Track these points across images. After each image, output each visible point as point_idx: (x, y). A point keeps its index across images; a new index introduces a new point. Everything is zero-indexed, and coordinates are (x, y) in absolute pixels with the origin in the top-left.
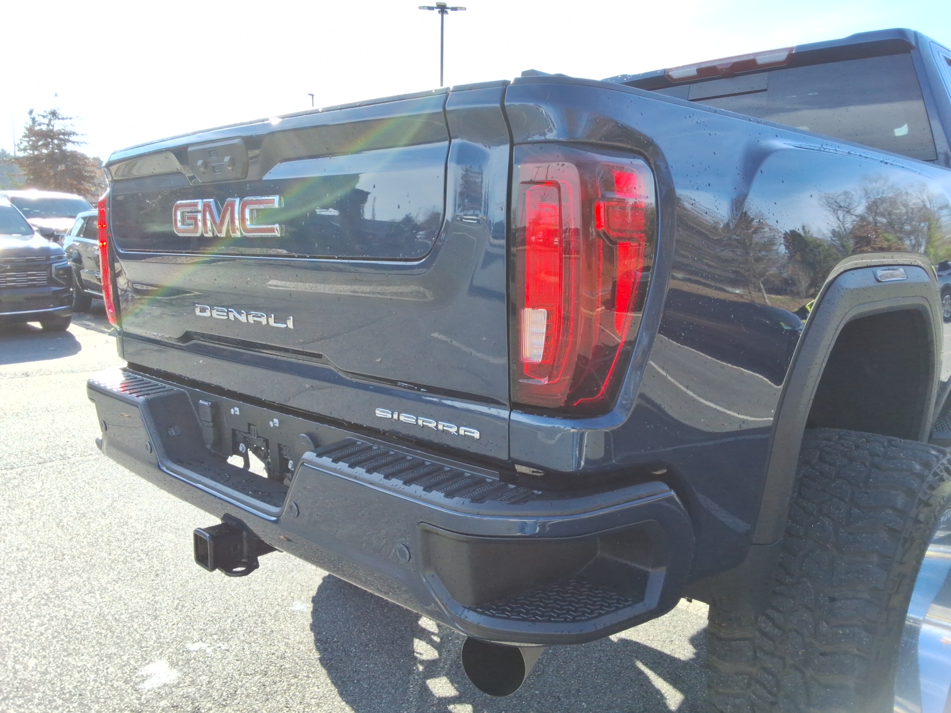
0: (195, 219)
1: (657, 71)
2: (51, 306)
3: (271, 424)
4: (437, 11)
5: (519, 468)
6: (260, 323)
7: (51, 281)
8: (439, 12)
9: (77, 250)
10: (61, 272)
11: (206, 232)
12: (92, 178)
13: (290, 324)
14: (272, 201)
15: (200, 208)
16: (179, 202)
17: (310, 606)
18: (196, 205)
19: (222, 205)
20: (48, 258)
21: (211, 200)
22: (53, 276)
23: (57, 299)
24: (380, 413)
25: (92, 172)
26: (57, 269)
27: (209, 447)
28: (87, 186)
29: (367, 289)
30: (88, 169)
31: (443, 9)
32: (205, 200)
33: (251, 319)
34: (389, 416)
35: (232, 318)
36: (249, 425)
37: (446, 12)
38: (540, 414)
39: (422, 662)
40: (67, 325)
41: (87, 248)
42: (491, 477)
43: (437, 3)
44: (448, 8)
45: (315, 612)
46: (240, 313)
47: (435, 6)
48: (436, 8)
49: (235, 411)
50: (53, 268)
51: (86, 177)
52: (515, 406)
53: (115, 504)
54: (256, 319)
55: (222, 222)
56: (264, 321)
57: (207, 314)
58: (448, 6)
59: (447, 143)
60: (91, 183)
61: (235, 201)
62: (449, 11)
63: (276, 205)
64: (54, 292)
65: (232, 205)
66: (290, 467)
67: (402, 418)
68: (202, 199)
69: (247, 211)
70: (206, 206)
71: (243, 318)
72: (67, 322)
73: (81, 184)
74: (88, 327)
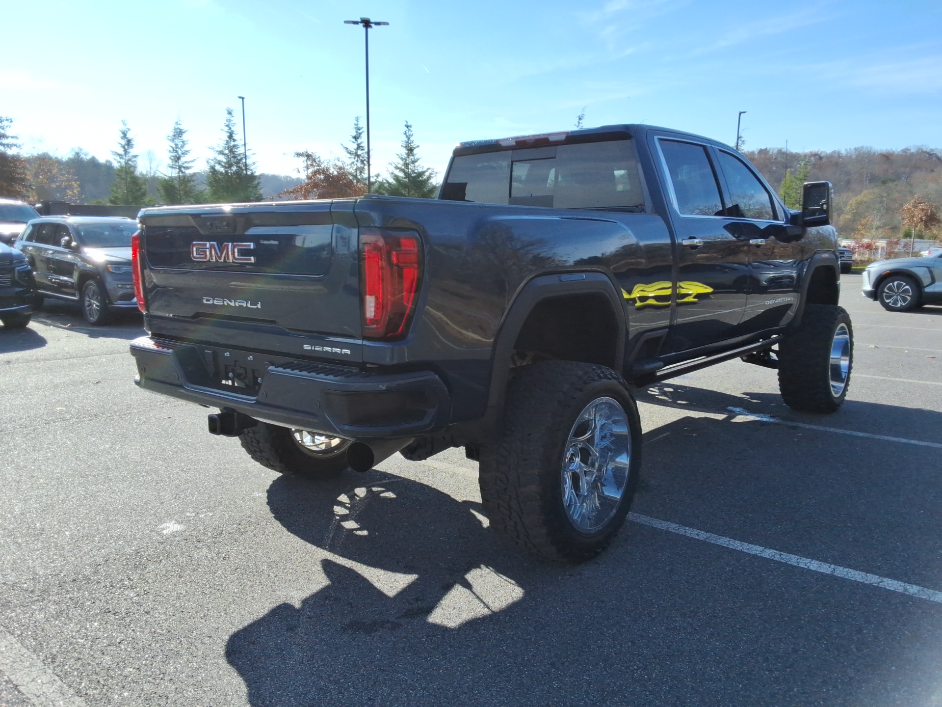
0: (205, 252)
1: (492, 141)
2: (15, 305)
3: (249, 358)
4: (361, 25)
5: (368, 365)
6: (242, 306)
7: (15, 283)
8: (364, 26)
9: (31, 254)
10: (24, 274)
11: (212, 259)
12: (23, 180)
13: (259, 306)
14: (250, 246)
15: (208, 246)
16: (194, 243)
17: (266, 495)
18: (206, 245)
19: (221, 246)
20: (11, 263)
21: (215, 243)
22: (16, 278)
23: (20, 299)
24: (307, 347)
25: (22, 174)
26: (19, 272)
27: (211, 376)
28: (18, 188)
29: (300, 288)
30: (19, 171)
31: (367, 23)
32: (211, 243)
33: (237, 305)
34: (310, 348)
35: (226, 304)
36: (235, 361)
37: (371, 27)
38: (375, 341)
39: (338, 515)
40: (27, 322)
41: (41, 252)
42: (356, 370)
43: (361, 18)
44: (372, 23)
45: (268, 497)
46: (231, 301)
47: (360, 20)
48: (361, 22)
49: (227, 354)
50: (16, 271)
51: (18, 179)
52: (364, 338)
53: (114, 446)
54: (240, 304)
55: (222, 254)
56: (245, 305)
57: (211, 302)
58: (372, 20)
59: (332, 225)
60: (22, 185)
61: (228, 245)
62: (373, 25)
63: (252, 247)
64: (17, 293)
65: (227, 246)
66: (259, 381)
67: (316, 349)
68: (209, 242)
69: (236, 250)
70: (212, 246)
71: (232, 304)
72: (27, 319)
73: (12, 186)
74: (46, 324)
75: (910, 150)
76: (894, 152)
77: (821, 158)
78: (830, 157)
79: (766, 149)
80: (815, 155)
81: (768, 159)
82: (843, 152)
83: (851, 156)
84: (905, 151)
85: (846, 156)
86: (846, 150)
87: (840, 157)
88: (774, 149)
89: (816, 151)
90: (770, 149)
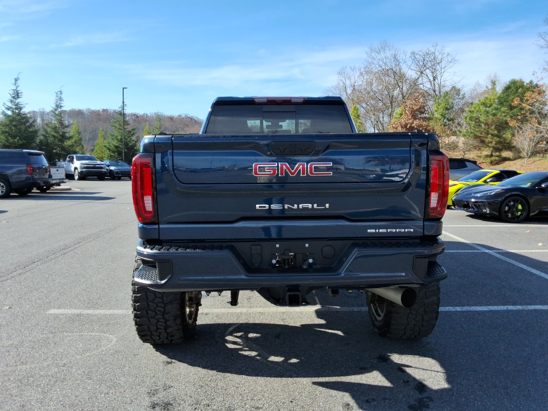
6: (307, 208)
11: (282, 175)
14: (330, 164)
15: (277, 165)
24: (371, 231)
33: (301, 207)
34: (374, 231)
36: (285, 250)
42: (418, 241)
46: (293, 206)
54: (304, 207)
55: (295, 171)
56: (310, 207)
57: (266, 208)
65: (303, 165)
67: (381, 231)
70: (283, 165)
75: (181, 116)
76: (174, 116)
77: (138, 117)
78: (142, 116)
79: (107, 109)
80: (135, 115)
81: (108, 115)
82: (149, 114)
83: (153, 117)
84: (180, 116)
85: (151, 116)
86: (150, 113)
87: (147, 117)
88: (111, 109)
89: (134, 113)
90: (109, 109)
